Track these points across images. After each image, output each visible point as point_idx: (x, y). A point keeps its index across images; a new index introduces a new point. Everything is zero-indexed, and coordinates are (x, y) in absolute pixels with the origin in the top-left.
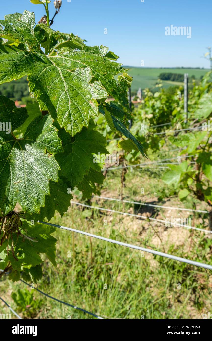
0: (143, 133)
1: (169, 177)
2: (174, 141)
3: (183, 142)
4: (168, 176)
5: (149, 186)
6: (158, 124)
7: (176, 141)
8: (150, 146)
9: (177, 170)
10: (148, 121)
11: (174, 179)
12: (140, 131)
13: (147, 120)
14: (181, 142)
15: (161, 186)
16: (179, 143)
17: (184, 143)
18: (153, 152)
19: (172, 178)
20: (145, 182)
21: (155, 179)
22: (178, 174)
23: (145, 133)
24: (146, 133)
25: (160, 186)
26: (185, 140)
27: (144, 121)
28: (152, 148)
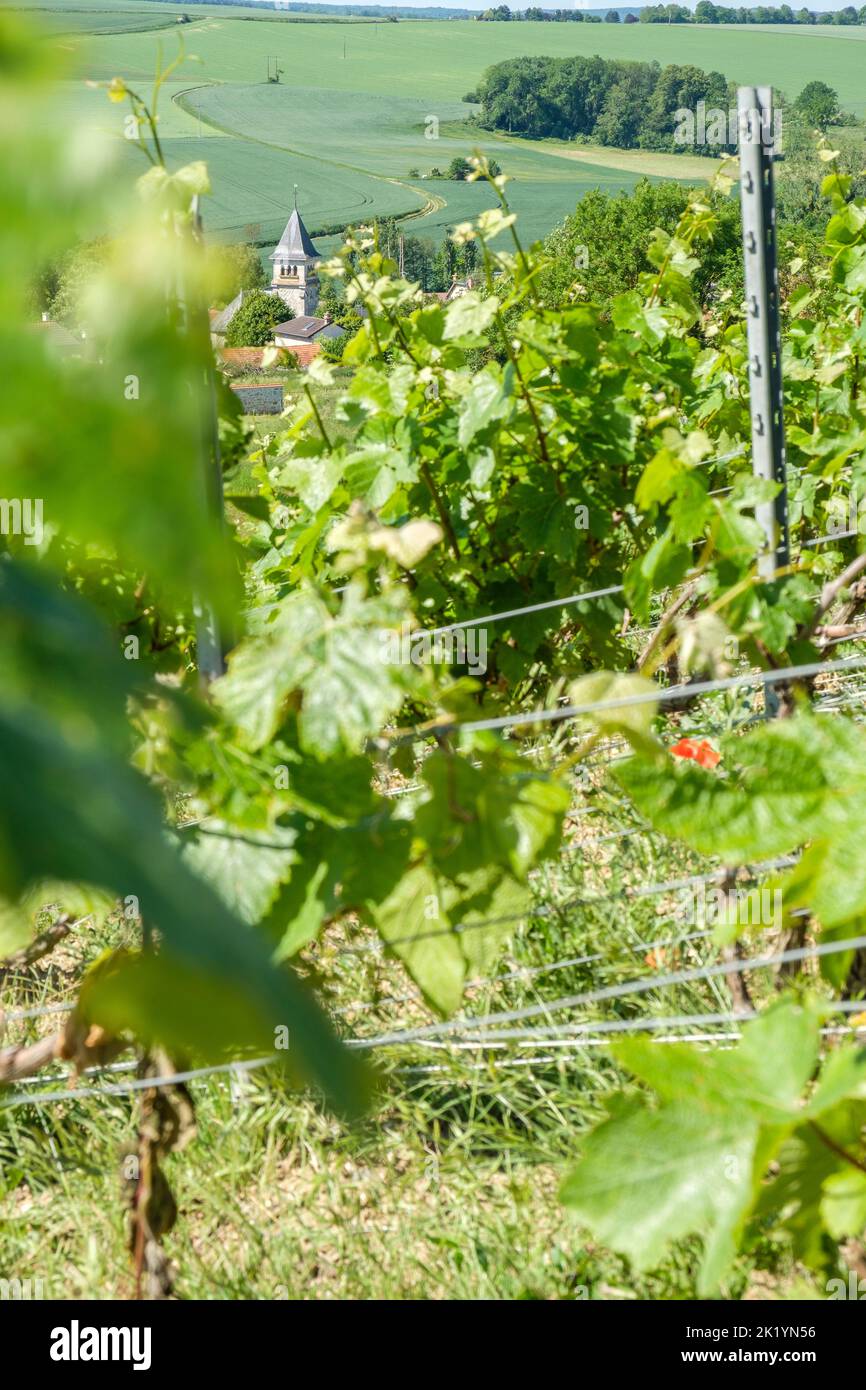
0: (348, 714)
1: (637, 1173)
2: (676, 801)
3: (761, 807)
4: (629, 1159)
5: (421, 1251)
6: (498, 594)
7: (694, 800)
8: (418, 846)
9: (716, 1095)
10: (399, 596)
11: (688, 1189)
12: (314, 700)
13: (385, 579)
14: (737, 811)
15: (550, 1243)
16: (724, 823)
17: (778, 822)
18: (456, 914)
19: (665, 1183)
20: (386, 1205)
21: (488, 1173)
22: (727, 1141)
23: (366, 715)
24: (378, 718)
25: (538, 1240)
26: (777, 784)
27: (355, 590)
28: (446, 866)
